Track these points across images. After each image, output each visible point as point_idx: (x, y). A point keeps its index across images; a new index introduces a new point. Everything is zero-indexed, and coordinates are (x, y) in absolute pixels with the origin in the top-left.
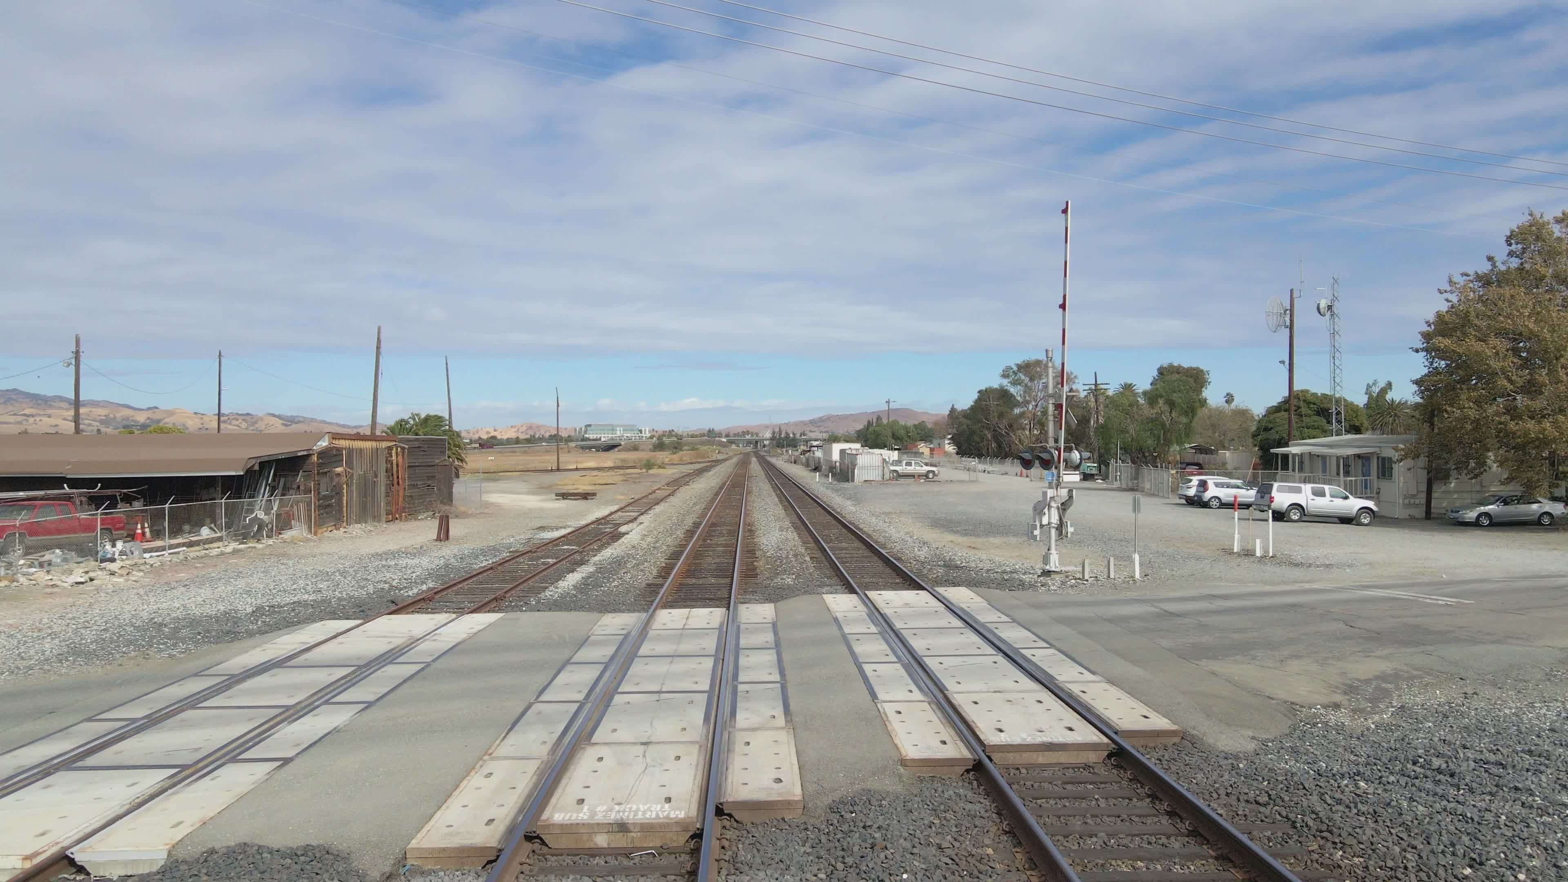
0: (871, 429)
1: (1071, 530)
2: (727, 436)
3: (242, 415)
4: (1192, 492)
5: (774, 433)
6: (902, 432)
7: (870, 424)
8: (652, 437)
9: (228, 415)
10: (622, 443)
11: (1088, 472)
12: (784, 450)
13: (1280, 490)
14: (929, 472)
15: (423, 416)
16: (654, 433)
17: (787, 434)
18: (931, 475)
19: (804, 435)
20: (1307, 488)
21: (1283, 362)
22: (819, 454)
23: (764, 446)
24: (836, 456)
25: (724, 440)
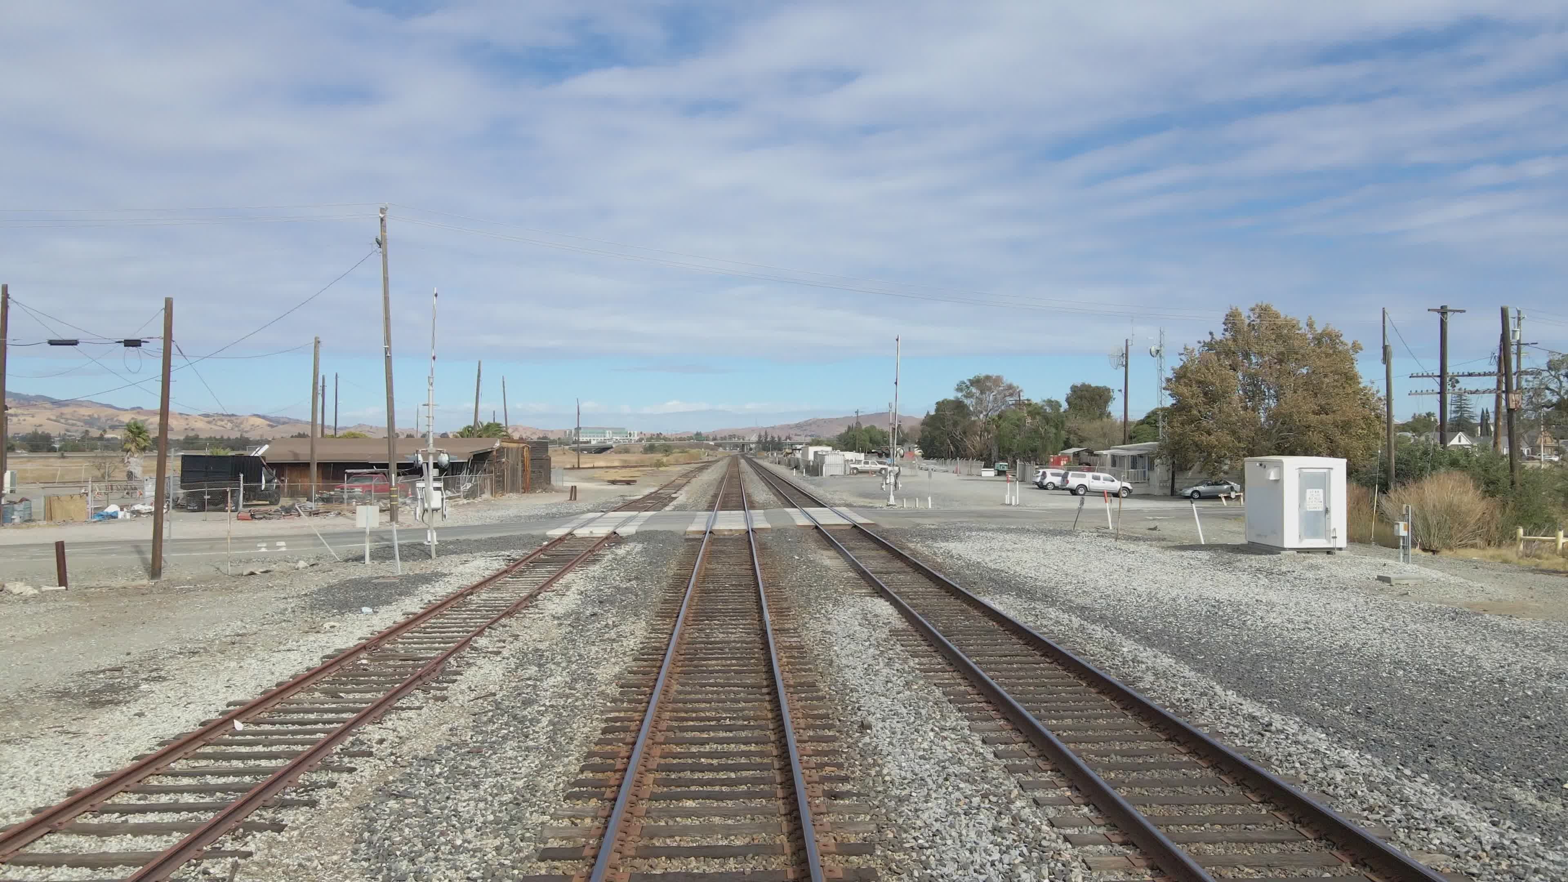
0: (851, 433)
1: (900, 486)
2: (714, 439)
3: (228, 415)
4: (1038, 480)
5: (760, 436)
6: (879, 437)
7: (850, 429)
8: (640, 440)
9: (213, 416)
10: (614, 446)
11: (1001, 469)
12: (770, 453)
13: (1073, 476)
14: (882, 469)
15: (485, 424)
16: (643, 436)
17: (773, 437)
18: (883, 472)
19: (790, 439)
20: (1089, 475)
21: (1120, 391)
22: (798, 455)
23: (751, 449)
24: (811, 457)
25: (712, 443)
